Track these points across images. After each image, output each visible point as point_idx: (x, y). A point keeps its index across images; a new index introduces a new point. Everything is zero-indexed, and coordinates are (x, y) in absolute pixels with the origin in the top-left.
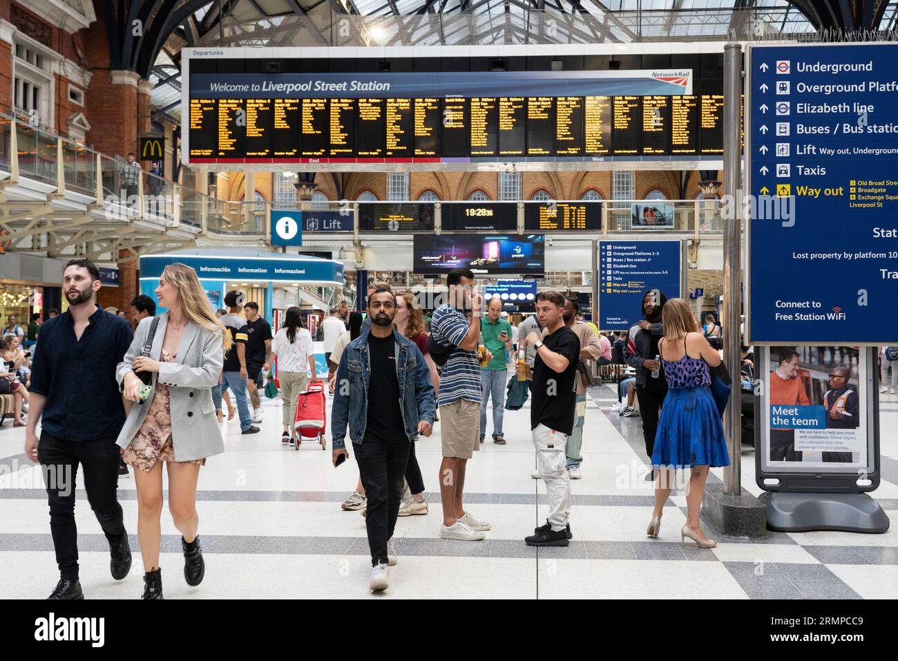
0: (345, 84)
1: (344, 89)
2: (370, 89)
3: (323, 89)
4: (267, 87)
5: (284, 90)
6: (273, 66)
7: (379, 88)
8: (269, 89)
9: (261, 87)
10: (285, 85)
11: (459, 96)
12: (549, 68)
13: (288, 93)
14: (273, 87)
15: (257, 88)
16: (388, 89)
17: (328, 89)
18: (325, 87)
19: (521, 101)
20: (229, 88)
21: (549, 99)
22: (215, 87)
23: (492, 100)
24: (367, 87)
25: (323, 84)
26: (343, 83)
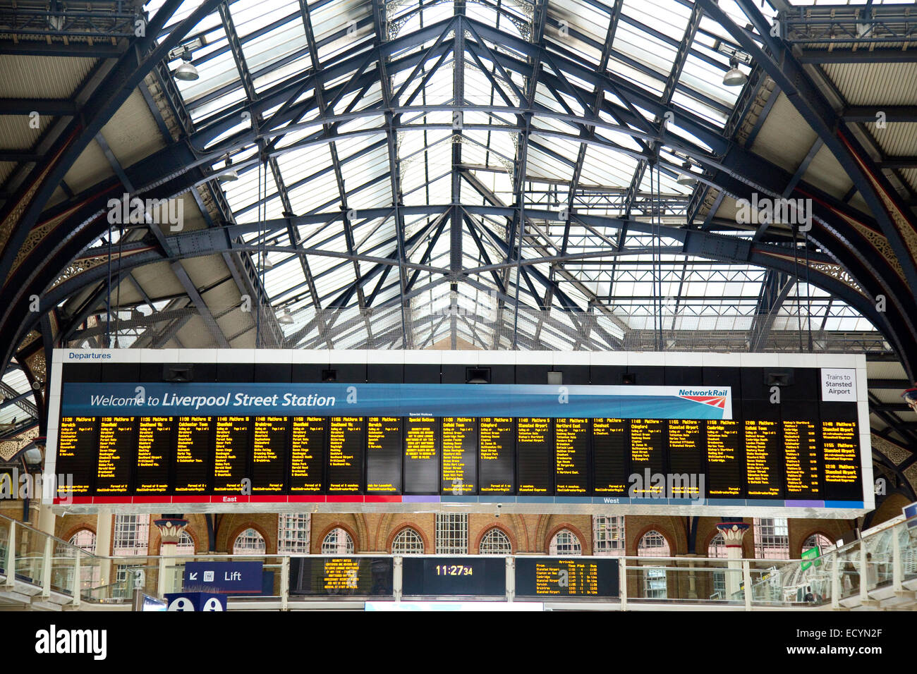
0: (275, 397)
1: (274, 404)
2: (309, 405)
3: (245, 404)
4: (169, 400)
5: (192, 404)
6: (180, 374)
7: (321, 403)
8: (172, 404)
9: (161, 401)
10: (194, 398)
11: (426, 415)
12: (545, 381)
13: (197, 408)
14: (177, 401)
15: (155, 402)
16: (333, 404)
17: (253, 404)
18: (248, 400)
19: (509, 422)
20: (116, 402)
21: (545, 421)
22: (96, 401)
23: (470, 420)
24: (304, 401)
25: (246, 397)
26: (272, 396)
